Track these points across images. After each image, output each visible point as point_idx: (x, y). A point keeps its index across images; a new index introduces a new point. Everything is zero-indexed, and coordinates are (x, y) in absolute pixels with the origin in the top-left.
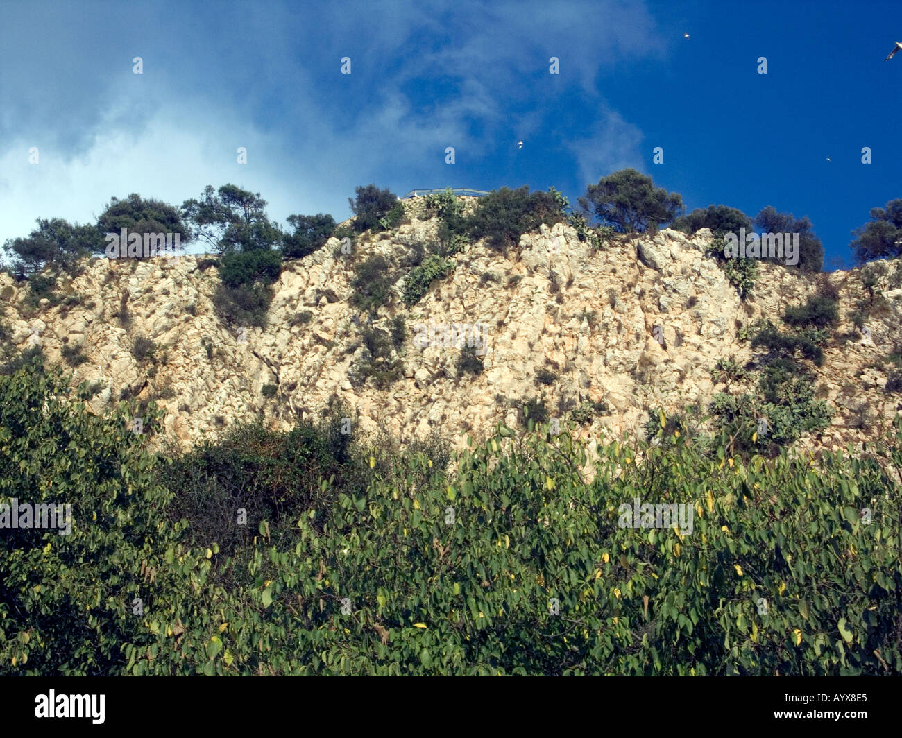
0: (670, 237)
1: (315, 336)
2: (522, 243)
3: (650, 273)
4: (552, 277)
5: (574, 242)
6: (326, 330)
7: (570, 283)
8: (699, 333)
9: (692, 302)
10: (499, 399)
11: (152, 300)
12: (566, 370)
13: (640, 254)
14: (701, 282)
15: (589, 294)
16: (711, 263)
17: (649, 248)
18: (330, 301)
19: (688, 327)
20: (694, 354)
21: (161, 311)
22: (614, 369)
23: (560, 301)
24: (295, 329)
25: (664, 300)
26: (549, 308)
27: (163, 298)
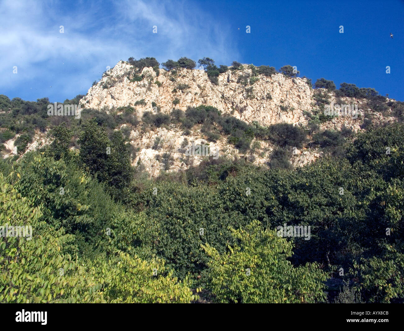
0: (299, 79)
1: (230, 88)
2: (272, 76)
3: (295, 85)
4: (279, 83)
5: (283, 77)
6: (233, 87)
7: (283, 85)
8: (306, 97)
9: (305, 91)
10: (276, 105)
11: (199, 77)
12: (285, 101)
13: (293, 81)
14: (306, 88)
15: (286, 87)
16: (307, 84)
17: (295, 80)
18: (232, 82)
19: (305, 96)
20: (306, 101)
21: (201, 80)
22: (294, 102)
23: (282, 88)
24: (225, 87)
25: (300, 90)
26: (280, 89)
27: (201, 77)
